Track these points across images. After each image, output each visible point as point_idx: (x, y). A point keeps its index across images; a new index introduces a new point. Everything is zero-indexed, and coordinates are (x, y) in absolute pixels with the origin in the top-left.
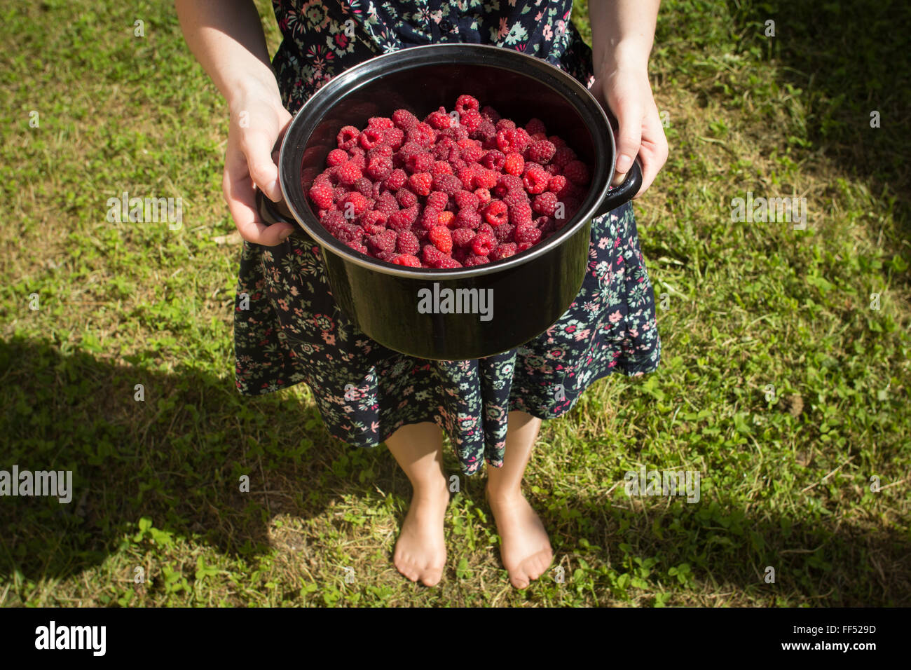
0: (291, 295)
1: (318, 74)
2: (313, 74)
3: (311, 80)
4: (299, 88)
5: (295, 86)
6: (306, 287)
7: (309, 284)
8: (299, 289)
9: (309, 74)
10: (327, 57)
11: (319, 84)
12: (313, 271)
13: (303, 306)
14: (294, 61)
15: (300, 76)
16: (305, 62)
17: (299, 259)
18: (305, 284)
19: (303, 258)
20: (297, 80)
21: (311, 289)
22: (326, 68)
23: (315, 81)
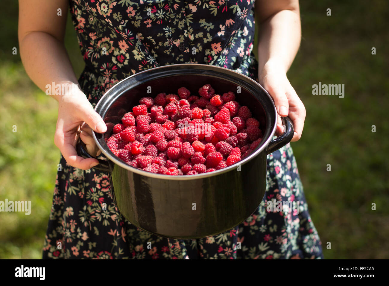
0: (82, 241)
1: (107, 80)
2: (104, 81)
3: (103, 84)
4: (96, 90)
5: (94, 89)
6: (93, 230)
7: (95, 228)
8: (89, 235)
9: (102, 81)
10: (113, 69)
11: (108, 86)
12: (99, 217)
13: (90, 248)
14: (92, 76)
15: (97, 83)
16: (99, 74)
17: (89, 209)
18: (93, 228)
19: (92, 208)
20: (95, 86)
21: (97, 232)
22: (112, 75)
23: (106, 84)
